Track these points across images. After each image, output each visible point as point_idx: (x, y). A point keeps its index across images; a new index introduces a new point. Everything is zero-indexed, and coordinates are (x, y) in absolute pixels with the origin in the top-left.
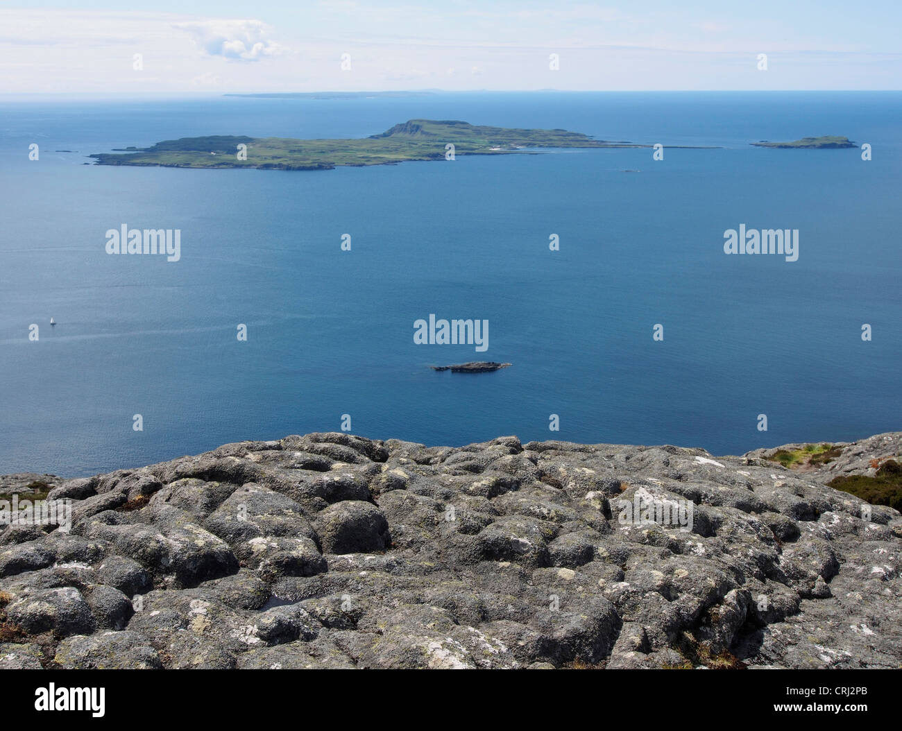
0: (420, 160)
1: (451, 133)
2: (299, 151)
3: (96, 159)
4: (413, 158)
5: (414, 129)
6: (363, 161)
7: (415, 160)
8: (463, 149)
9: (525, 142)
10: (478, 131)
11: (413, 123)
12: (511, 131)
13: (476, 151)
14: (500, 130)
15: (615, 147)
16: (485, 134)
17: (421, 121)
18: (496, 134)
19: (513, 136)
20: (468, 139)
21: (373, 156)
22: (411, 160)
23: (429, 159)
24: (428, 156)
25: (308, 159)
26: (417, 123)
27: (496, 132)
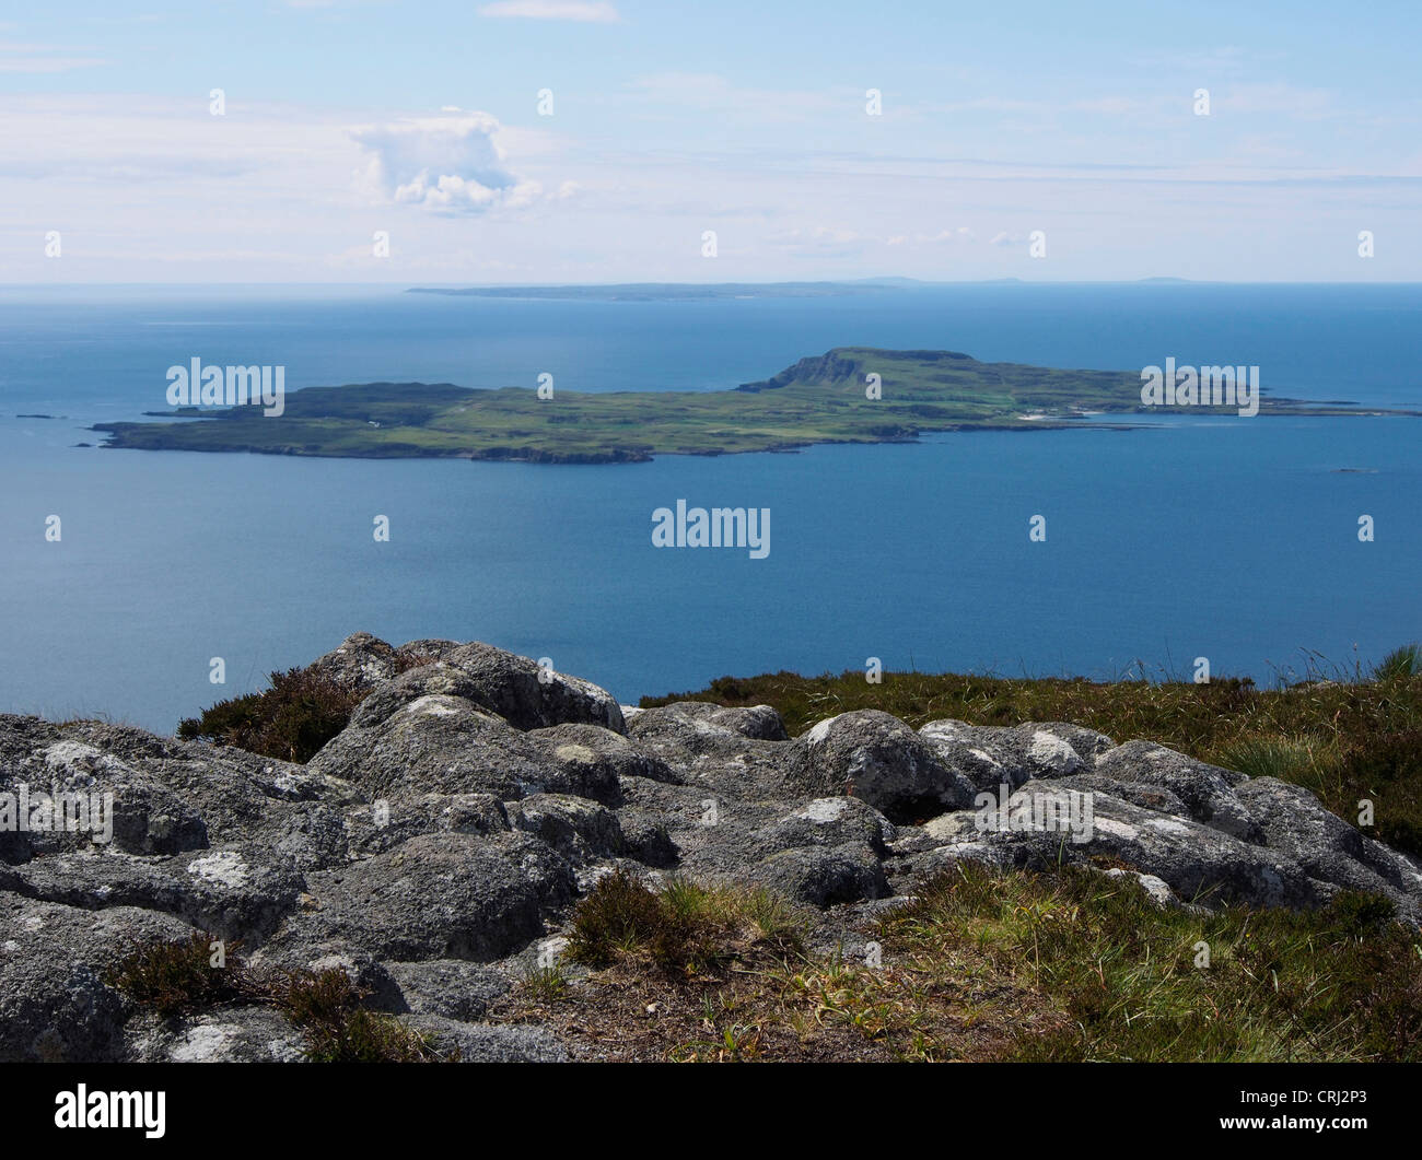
0: (854, 441)
1: (928, 379)
2: (573, 419)
3: (106, 435)
4: (837, 437)
5: (844, 370)
6: (719, 444)
7: (841, 442)
8: (954, 417)
9: (1102, 401)
10: (994, 375)
11: (841, 356)
12: (1070, 377)
13: (987, 422)
14: (1045, 372)
15: (1318, 413)
16: (1008, 381)
17: (859, 351)
18: (1036, 383)
19: (1072, 388)
20: (966, 394)
21: (743, 431)
22: (832, 441)
23: (874, 438)
24: (873, 431)
25: (590, 439)
26: (848, 356)
27: (1034, 376)
